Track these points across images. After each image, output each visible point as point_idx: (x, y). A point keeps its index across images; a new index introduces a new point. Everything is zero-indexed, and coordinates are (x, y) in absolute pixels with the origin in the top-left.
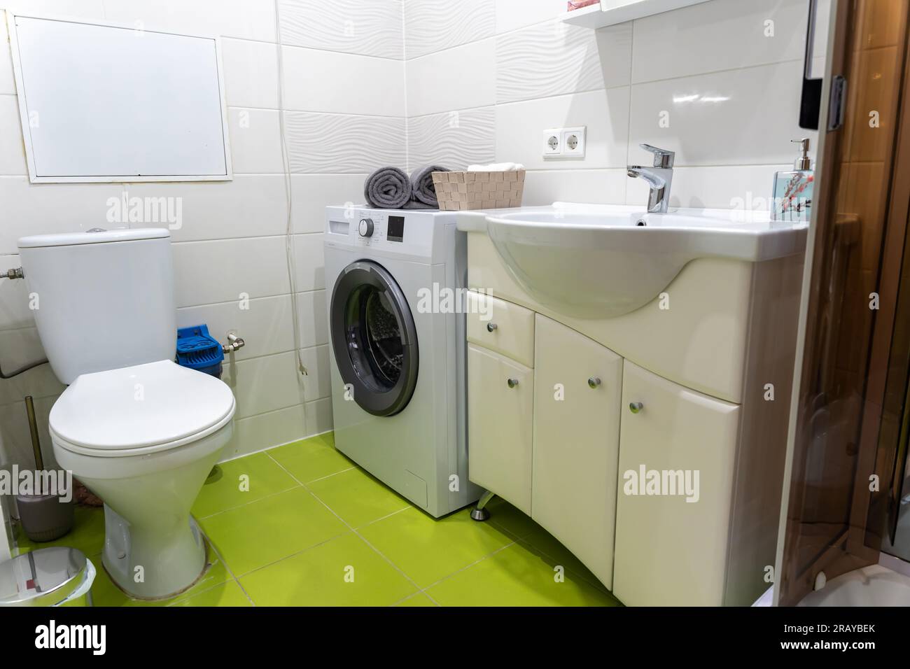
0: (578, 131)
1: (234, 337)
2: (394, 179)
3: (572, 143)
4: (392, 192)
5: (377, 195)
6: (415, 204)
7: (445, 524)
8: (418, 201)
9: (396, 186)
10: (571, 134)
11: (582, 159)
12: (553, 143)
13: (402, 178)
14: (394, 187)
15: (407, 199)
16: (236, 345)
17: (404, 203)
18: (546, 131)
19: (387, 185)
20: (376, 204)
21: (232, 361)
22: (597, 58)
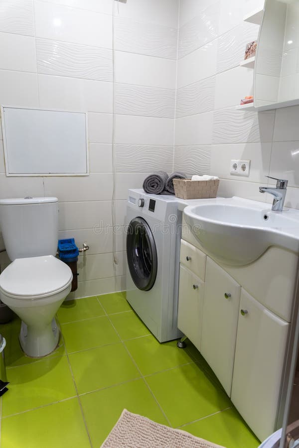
0: (247, 162)
1: (85, 245)
2: (156, 180)
3: (244, 168)
4: (155, 187)
5: (148, 188)
6: (166, 192)
7: (164, 346)
8: (167, 191)
9: (157, 183)
10: (243, 163)
11: (247, 176)
12: (235, 166)
13: (160, 180)
14: (156, 184)
15: (162, 190)
16: (85, 249)
17: (160, 191)
18: (232, 160)
19: (153, 183)
20: (148, 191)
21: (84, 255)
22: (258, 126)
